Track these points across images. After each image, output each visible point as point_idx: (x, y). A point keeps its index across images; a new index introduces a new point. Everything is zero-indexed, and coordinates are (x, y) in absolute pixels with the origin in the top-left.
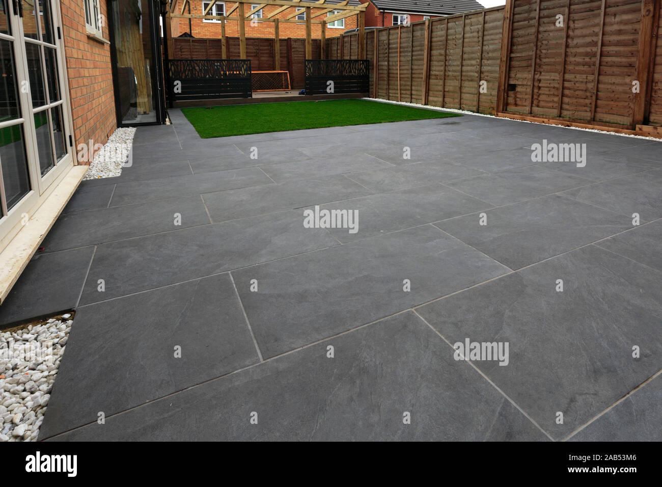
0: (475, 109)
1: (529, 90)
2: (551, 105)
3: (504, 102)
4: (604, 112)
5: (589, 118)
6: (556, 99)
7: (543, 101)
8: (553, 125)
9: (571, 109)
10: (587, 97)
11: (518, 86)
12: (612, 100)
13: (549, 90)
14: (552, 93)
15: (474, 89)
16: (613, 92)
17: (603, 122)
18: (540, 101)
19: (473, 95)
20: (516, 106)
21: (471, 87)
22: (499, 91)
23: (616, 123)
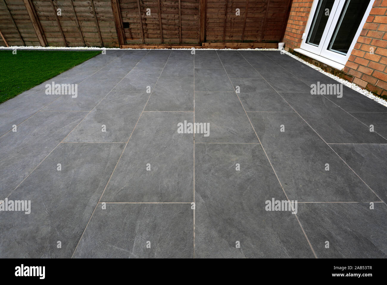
0: (100, 44)
1: (139, 26)
2: (156, 36)
3: (123, 37)
4: (186, 37)
5: (179, 42)
6: (159, 32)
7: (151, 34)
8: (161, 49)
9: (168, 37)
10: (176, 29)
11: (131, 24)
12: (189, 30)
13: (153, 26)
14: (155, 28)
15: (93, 28)
16: (189, 25)
17: (185, 43)
18: (148, 34)
19: (94, 33)
20: (132, 39)
21: (90, 27)
22: (117, 29)
23: (192, 43)
